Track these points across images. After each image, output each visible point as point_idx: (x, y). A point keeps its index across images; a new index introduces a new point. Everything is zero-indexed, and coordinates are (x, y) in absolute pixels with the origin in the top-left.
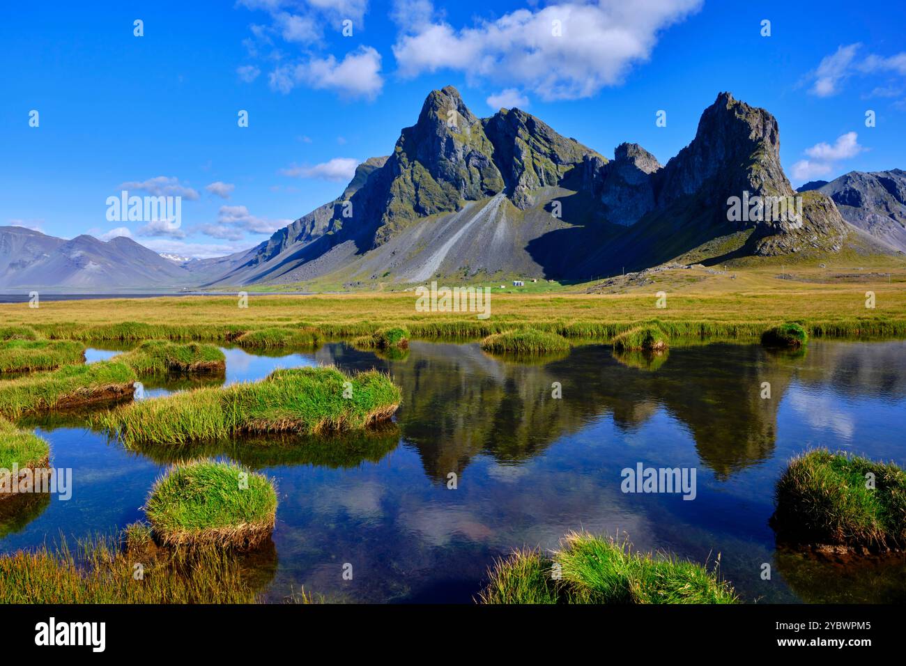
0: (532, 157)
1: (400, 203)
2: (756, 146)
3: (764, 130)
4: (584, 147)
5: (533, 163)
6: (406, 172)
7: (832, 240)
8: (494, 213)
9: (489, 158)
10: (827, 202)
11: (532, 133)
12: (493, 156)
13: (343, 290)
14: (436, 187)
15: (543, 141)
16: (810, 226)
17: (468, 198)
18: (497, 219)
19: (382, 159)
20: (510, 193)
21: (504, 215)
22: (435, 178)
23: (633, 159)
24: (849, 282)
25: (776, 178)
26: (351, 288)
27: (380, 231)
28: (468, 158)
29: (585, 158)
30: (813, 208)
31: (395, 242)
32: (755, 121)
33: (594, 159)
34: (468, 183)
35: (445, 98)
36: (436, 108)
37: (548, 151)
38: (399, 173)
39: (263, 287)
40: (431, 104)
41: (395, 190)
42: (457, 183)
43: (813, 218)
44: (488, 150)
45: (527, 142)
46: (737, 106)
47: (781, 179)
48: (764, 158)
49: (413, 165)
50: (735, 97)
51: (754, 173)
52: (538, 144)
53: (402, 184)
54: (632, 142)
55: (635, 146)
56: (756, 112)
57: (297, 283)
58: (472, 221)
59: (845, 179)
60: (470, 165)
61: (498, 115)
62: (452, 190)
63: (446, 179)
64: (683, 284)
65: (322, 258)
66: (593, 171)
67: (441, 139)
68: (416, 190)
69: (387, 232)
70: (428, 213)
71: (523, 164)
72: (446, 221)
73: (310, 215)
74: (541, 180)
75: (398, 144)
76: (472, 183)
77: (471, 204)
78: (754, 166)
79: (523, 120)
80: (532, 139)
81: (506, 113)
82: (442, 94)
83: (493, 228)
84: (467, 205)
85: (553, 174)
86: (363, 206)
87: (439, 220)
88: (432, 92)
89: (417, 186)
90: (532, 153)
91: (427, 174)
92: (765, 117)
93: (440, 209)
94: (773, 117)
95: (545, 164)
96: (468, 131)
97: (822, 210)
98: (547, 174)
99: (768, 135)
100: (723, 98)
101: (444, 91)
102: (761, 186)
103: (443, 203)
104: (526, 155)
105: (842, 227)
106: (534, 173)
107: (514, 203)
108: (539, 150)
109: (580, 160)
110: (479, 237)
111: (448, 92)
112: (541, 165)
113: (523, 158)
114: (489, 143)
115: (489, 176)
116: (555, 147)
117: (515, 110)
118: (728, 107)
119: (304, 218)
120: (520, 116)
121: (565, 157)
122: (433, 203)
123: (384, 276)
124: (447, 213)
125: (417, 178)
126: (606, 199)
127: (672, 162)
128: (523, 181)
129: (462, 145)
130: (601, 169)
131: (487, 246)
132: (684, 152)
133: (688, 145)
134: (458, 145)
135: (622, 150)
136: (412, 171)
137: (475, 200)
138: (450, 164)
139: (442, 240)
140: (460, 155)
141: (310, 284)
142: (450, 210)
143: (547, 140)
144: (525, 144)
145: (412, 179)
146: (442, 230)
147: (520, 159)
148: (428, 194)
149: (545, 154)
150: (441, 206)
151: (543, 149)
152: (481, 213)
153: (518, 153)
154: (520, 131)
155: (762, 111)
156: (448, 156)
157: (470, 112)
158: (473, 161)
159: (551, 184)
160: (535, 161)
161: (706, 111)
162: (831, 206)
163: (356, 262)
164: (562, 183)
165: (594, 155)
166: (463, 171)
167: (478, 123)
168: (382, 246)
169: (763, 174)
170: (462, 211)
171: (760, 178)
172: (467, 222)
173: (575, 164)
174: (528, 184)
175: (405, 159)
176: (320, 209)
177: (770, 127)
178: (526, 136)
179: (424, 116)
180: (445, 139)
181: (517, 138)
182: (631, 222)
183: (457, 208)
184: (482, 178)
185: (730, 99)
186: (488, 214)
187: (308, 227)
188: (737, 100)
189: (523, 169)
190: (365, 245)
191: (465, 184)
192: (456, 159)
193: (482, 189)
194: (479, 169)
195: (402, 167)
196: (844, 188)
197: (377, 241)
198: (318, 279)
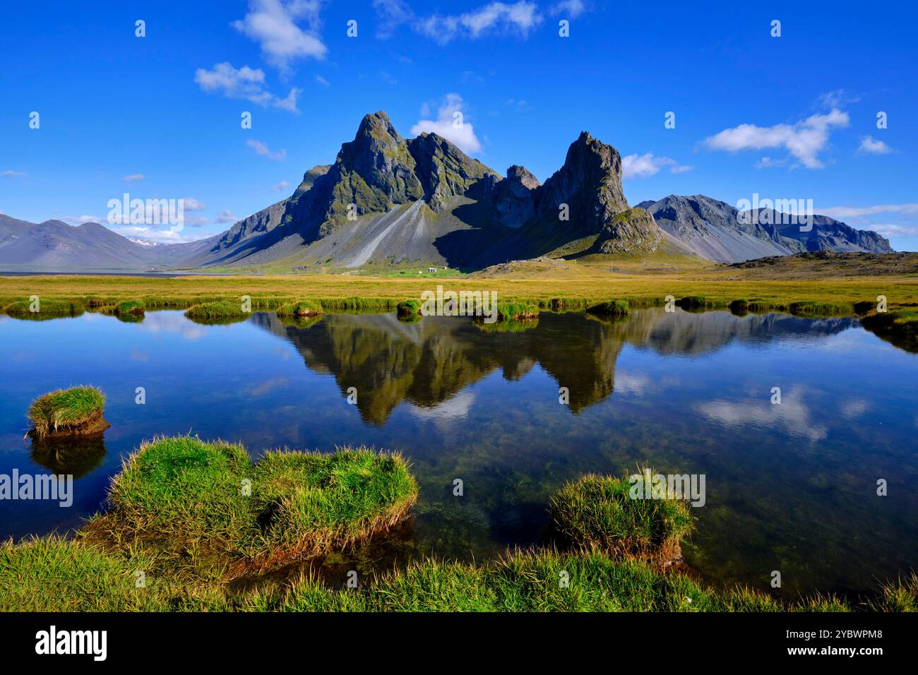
0: (446, 172)
1: (340, 204)
2: (604, 173)
3: (612, 161)
4: (485, 167)
5: (446, 177)
6: (345, 179)
7: (651, 244)
8: (415, 215)
9: (412, 171)
10: (648, 216)
11: (446, 153)
12: (415, 169)
13: (292, 272)
14: (370, 192)
15: (454, 161)
16: (636, 233)
17: (395, 202)
18: (418, 219)
19: (326, 166)
20: (428, 198)
21: (423, 217)
22: (369, 185)
23: (520, 178)
24: (655, 273)
25: (618, 197)
26: (298, 271)
27: (324, 226)
28: (395, 170)
29: (485, 175)
30: (639, 220)
31: (335, 235)
32: (605, 155)
33: (492, 176)
34: (395, 190)
35: (378, 121)
36: (370, 129)
37: (457, 168)
38: (340, 180)
39: (223, 269)
40: (366, 125)
41: (336, 193)
42: (387, 190)
43: (639, 227)
44: (411, 165)
45: (442, 160)
46: (593, 142)
47: (620, 198)
48: (609, 182)
49: (352, 174)
50: (593, 135)
51: (602, 193)
52: (450, 162)
53: (342, 189)
54: (519, 165)
55: (522, 168)
56: (607, 148)
57: (253, 266)
58: (398, 220)
59: (667, 200)
60: (397, 176)
61: (419, 138)
62: (383, 195)
63: (378, 186)
64: (533, 273)
65: (275, 246)
66: (491, 186)
67: (374, 154)
68: (354, 194)
69: (330, 226)
70: (363, 213)
71: (438, 178)
72: (377, 220)
73: (265, 210)
74: (452, 190)
75: (340, 155)
76: (398, 190)
77: (398, 206)
78: (602, 188)
79: (439, 143)
80: (446, 158)
81: (425, 136)
82: (375, 117)
83: (414, 226)
84: (394, 208)
85: (461, 186)
86: (310, 206)
87: (372, 219)
88: (367, 115)
89: (354, 191)
90: (446, 169)
91: (362, 181)
92: (613, 152)
93: (373, 210)
94: (618, 153)
95: (455, 178)
96: (396, 148)
97: (645, 222)
98: (457, 186)
99: (614, 166)
100: (584, 136)
101: (376, 115)
102: (607, 202)
103: (375, 205)
104: (441, 170)
105: (658, 234)
106: (447, 184)
107: (431, 207)
108: (450, 167)
109: (481, 177)
110: (404, 233)
111: (380, 116)
112: (452, 179)
113: (438, 173)
114: (412, 159)
115: (412, 186)
116: (463, 166)
117: (433, 134)
118: (587, 143)
119: (261, 213)
120: (436, 139)
121: (471, 174)
122: (368, 205)
123: (327, 262)
124: (378, 214)
125: (354, 184)
126: (500, 208)
127: (548, 181)
128: (438, 190)
129: (391, 159)
130: (496, 184)
131: (409, 240)
132: (556, 175)
133: (559, 170)
134: (388, 160)
135: (512, 170)
136: (350, 179)
137: (401, 204)
138: (381, 174)
139: (374, 234)
140: (389, 168)
141: (264, 267)
142: (381, 211)
143: (457, 159)
144: (440, 162)
145: (350, 185)
146: (375, 226)
147: (436, 173)
148: (363, 197)
149: (455, 170)
150: (374, 208)
151: (454, 166)
152: (405, 215)
153: (435, 168)
154: (437, 151)
155: (610, 148)
156: (380, 167)
157: (398, 133)
158: (400, 173)
159: (459, 194)
160: (448, 175)
161: (572, 145)
162: (651, 219)
163: (303, 250)
164: (467, 194)
165: (492, 173)
166: (391, 181)
167: (404, 143)
168: (325, 238)
169: (608, 194)
170: (391, 212)
171: (606, 196)
172: (394, 221)
173: (478, 179)
174: (441, 192)
175: (344, 169)
176: (274, 205)
177: (615, 159)
178: (441, 155)
179: (360, 134)
180: (377, 154)
181: (434, 157)
182: (518, 226)
183: (387, 210)
184: (406, 187)
185: (589, 137)
186: (410, 216)
187: (264, 220)
188: (593, 138)
189: (438, 181)
190: (311, 236)
191: (393, 191)
192: (386, 170)
193: (406, 195)
194: (404, 179)
195: (342, 175)
196: (665, 207)
197: (321, 233)
198: (271, 263)
